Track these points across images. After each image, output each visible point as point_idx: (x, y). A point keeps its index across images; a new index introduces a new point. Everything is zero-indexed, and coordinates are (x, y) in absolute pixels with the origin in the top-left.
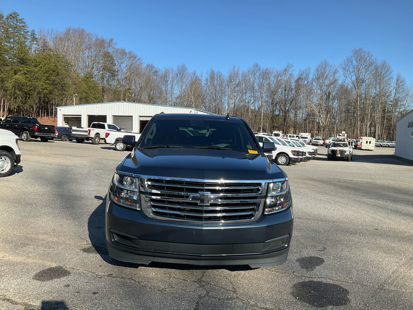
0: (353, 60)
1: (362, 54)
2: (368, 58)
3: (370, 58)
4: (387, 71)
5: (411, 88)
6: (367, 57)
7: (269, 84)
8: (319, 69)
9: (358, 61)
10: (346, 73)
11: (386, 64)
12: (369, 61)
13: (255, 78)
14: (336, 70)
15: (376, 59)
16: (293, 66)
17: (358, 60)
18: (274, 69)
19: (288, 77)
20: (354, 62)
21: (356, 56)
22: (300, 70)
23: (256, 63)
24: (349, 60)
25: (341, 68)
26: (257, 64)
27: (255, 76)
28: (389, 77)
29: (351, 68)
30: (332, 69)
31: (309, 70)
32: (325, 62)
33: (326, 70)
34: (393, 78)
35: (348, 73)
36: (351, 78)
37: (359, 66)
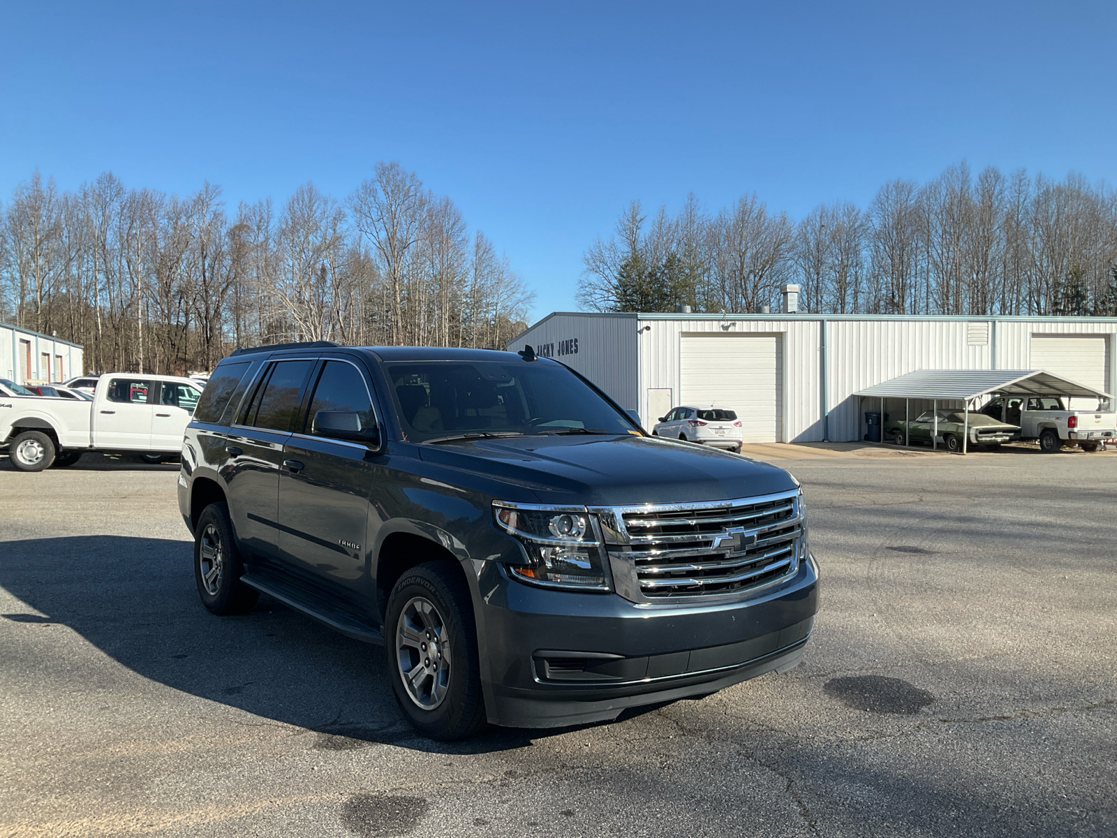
0: (378, 190)
1: (399, 178)
2: (412, 188)
3: (416, 189)
4: (454, 224)
5: (505, 265)
6: (410, 187)
7: (152, 238)
8: (296, 205)
9: (390, 194)
10: (364, 221)
11: (451, 207)
12: (414, 197)
13: (106, 219)
14: (340, 213)
15: (430, 191)
16: (220, 192)
17: (389, 190)
18: (165, 195)
19: (208, 219)
20: (381, 196)
21: (384, 181)
22: (243, 205)
23: (107, 173)
24: (369, 191)
25: (349, 208)
26: (111, 176)
27: (107, 211)
28: (460, 239)
29: (375, 210)
30: (329, 209)
31: (268, 208)
32: (310, 191)
33: (314, 208)
34: (467, 242)
35: (368, 222)
36: (375, 234)
37: (393, 206)
